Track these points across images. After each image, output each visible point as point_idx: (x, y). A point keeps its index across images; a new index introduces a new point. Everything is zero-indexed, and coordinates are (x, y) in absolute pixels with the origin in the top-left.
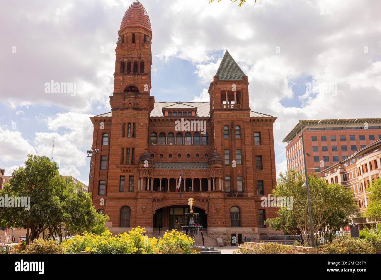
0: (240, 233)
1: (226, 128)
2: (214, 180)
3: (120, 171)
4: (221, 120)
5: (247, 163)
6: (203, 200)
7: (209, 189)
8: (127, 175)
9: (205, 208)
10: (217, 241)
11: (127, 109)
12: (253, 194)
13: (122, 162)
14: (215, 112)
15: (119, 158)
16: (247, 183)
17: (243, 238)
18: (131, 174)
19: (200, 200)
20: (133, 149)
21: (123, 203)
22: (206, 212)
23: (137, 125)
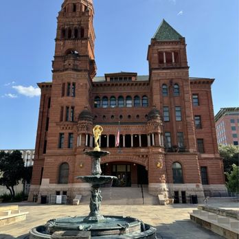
0: (184, 190)
1: (164, 87)
2: (153, 135)
3: (59, 129)
4: (159, 78)
5: (187, 119)
6: (143, 156)
7: (149, 145)
8: (66, 132)
9: (145, 164)
10: (158, 198)
11: (66, 70)
12: (195, 150)
13: (61, 120)
14: (153, 72)
15: (59, 116)
16: (188, 139)
17: (186, 195)
18: (70, 131)
19: (139, 156)
20: (73, 108)
21: (61, 160)
22: (147, 169)
23: (76, 85)
